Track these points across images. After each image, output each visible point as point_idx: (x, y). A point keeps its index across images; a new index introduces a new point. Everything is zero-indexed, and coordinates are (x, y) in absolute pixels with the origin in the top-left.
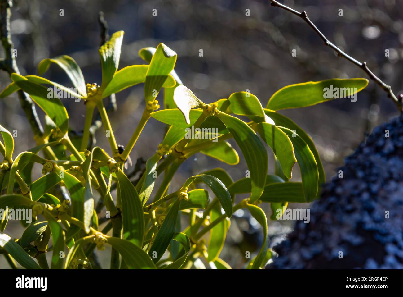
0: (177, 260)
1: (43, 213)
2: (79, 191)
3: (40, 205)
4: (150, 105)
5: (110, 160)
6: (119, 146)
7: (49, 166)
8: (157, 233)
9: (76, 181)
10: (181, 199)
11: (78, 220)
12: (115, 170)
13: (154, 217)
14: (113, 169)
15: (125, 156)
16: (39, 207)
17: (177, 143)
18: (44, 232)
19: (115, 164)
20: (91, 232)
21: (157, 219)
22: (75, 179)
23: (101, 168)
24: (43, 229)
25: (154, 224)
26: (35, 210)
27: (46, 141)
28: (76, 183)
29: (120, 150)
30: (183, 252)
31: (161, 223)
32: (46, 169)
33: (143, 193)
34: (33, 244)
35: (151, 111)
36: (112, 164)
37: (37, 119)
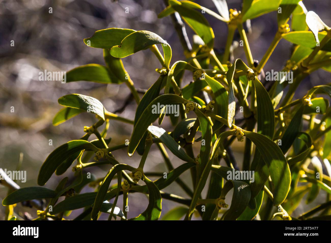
0: (300, 154)
1: (194, 110)
2: (223, 95)
3: (192, 103)
4: (282, 28)
5: (249, 70)
6: (255, 61)
7: (199, 73)
8: (284, 132)
9: (221, 86)
10: (305, 105)
11: (221, 117)
12: (253, 78)
13: (282, 118)
14: (251, 77)
15: (259, 69)
16: (191, 104)
17: (301, 61)
18: (192, 127)
19: (253, 74)
20: (232, 127)
21: (284, 121)
22: (219, 85)
23: (240, 78)
24: (191, 125)
25: (281, 125)
26: (189, 107)
27: (194, 55)
28: (220, 88)
29: (255, 64)
30: (305, 148)
31: (287, 125)
32: (197, 75)
33: (274, 100)
34: (182, 136)
35: (282, 33)
36: (250, 73)
37: (187, 38)
